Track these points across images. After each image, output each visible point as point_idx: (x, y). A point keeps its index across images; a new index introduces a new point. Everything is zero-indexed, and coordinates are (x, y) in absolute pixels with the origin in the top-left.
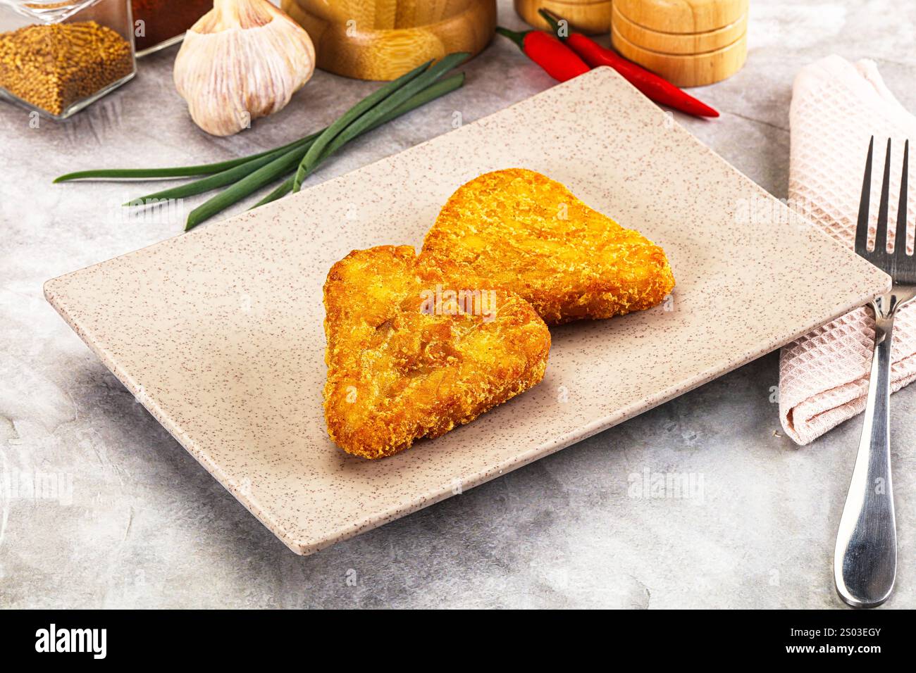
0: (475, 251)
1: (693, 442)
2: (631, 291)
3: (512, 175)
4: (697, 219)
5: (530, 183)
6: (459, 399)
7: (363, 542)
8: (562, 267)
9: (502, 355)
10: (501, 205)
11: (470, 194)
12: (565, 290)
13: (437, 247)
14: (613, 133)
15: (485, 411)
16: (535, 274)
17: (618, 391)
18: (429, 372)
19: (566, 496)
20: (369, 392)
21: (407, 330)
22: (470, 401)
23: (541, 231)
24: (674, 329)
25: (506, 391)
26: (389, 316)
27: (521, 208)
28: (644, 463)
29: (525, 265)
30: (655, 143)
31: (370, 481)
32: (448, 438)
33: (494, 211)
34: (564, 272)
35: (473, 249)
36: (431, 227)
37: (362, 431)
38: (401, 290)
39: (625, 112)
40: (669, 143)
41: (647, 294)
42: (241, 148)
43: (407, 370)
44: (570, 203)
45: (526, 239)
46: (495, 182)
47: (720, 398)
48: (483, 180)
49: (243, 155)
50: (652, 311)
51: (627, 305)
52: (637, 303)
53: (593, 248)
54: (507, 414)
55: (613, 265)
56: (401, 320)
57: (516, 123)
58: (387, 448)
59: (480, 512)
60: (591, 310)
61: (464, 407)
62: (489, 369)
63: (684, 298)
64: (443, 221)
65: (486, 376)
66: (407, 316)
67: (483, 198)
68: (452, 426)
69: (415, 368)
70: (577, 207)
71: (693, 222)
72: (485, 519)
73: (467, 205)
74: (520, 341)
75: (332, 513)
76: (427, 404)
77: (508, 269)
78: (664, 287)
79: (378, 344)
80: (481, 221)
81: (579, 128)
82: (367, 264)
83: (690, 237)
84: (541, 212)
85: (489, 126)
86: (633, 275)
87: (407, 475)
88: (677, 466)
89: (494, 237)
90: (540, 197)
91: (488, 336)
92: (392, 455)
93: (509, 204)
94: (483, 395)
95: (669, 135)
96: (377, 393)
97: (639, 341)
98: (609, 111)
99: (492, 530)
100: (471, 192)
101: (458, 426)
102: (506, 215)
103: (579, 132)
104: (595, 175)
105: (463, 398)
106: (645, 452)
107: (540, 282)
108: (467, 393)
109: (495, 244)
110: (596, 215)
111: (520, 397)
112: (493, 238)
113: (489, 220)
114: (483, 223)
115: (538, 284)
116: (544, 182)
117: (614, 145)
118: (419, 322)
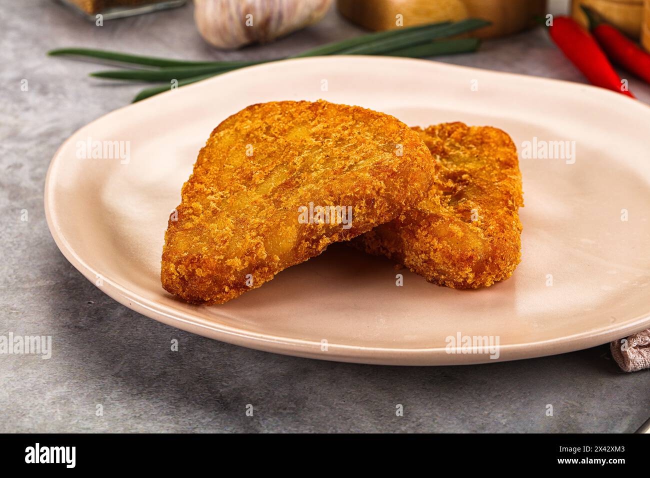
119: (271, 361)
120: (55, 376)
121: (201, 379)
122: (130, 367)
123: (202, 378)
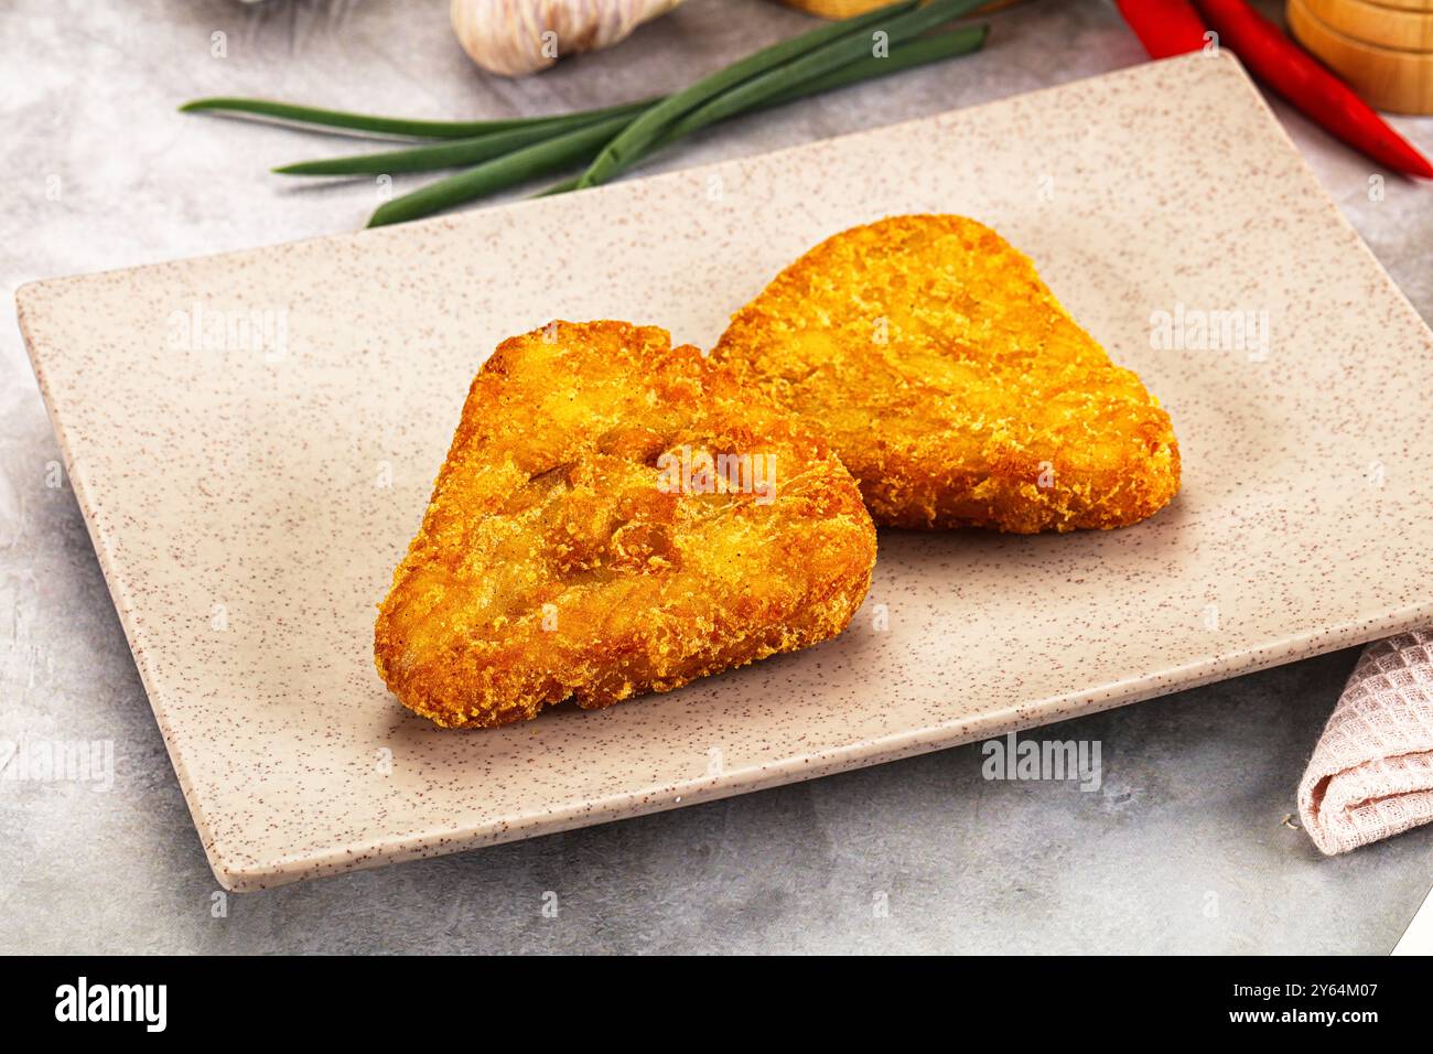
0: (811, 361)
1: (1120, 807)
2: (1077, 488)
3: (942, 227)
4: (1284, 370)
5: (969, 246)
6: (643, 642)
7: (410, 883)
8: (959, 421)
9: (757, 572)
10: (898, 280)
11: (848, 250)
12: (948, 465)
13: (740, 341)
14: (1187, 178)
15: (706, 673)
16: (909, 424)
17: (979, 681)
18: (609, 579)
19: (828, 868)
20: (468, 598)
21: (591, 492)
22: (664, 649)
23: (952, 343)
24: (1146, 577)
25: (753, 643)
26: (565, 458)
27: (934, 292)
28: (1004, 831)
29: (895, 404)
30: (1259, 208)
31: (427, 771)
32: (619, 714)
33: (881, 290)
34: (963, 429)
35: (807, 356)
36: (748, 301)
37: (429, 671)
38: (609, 413)
39: (1225, 142)
40: (1286, 213)
41: (1111, 499)
42: (533, 101)
43: (567, 568)
44: (1030, 298)
45: (919, 354)
46: (904, 234)
47: (1210, 729)
48: (883, 227)
49: (530, 113)
50: (1121, 535)
51: (1068, 515)
52: (1090, 513)
53: (1036, 393)
54: (753, 686)
55: (1058, 432)
56: (586, 471)
57: (1010, 131)
58: (475, 713)
59: (652, 867)
60: (998, 512)
61: (654, 660)
62: (724, 594)
63: (1195, 518)
64: (774, 292)
65: (713, 606)
66: (602, 464)
67: (869, 262)
68: (626, 691)
69: (585, 566)
70: (1038, 309)
71: (1273, 373)
72: (657, 883)
73: (833, 271)
74: (803, 551)
75: (322, 818)
76: (576, 640)
77: (860, 404)
78: (1147, 492)
79: (523, 508)
80: (847, 306)
81: (1127, 160)
82: (566, 351)
83: (1257, 402)
84: (968, 307)
85: (958, 129)
86: (1088, 459)
87: (502, 770)
88: (1069, 849)
89: (857, 339)
90: (977, 278)
91: (747, 530)
92: (492, 726)
93: (915, 281)
94: (697, 642)
95: (1290, 199)
96: (485, 600)
97: (1072, 589)
98: (1195, 136)
99: (659, 908)
100: (851, 247)
101: (644, 693)
102: (900, 301)
103: (1123, 166)
104: (1123, 254)
105: (654, 641)
106: (1018, 810)
107: (908, 441)
108: (662, 632)
109: (855, 355)
110: (1068, 332)
111: (780, 659)
112: (854, 342)
113: (864, 306)
114: (851, 309)
115: (900, 444)
116: (996, 250)
117: (1180, 201)
118: (619, 480)
119: (713, 877)
120: (347, 944)
121: (601, 929)
122: (474, 911)
123: (602, 925)
